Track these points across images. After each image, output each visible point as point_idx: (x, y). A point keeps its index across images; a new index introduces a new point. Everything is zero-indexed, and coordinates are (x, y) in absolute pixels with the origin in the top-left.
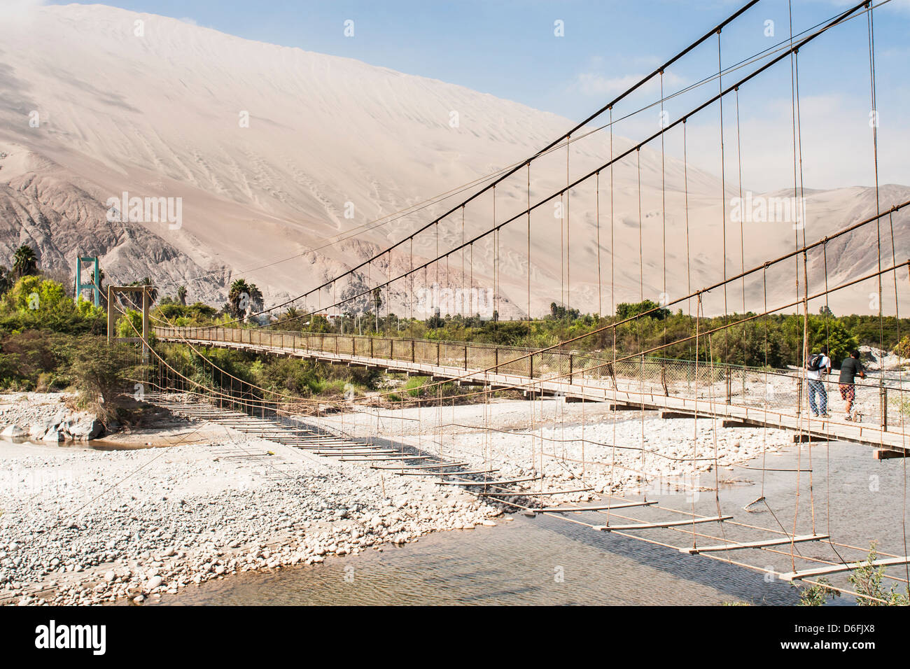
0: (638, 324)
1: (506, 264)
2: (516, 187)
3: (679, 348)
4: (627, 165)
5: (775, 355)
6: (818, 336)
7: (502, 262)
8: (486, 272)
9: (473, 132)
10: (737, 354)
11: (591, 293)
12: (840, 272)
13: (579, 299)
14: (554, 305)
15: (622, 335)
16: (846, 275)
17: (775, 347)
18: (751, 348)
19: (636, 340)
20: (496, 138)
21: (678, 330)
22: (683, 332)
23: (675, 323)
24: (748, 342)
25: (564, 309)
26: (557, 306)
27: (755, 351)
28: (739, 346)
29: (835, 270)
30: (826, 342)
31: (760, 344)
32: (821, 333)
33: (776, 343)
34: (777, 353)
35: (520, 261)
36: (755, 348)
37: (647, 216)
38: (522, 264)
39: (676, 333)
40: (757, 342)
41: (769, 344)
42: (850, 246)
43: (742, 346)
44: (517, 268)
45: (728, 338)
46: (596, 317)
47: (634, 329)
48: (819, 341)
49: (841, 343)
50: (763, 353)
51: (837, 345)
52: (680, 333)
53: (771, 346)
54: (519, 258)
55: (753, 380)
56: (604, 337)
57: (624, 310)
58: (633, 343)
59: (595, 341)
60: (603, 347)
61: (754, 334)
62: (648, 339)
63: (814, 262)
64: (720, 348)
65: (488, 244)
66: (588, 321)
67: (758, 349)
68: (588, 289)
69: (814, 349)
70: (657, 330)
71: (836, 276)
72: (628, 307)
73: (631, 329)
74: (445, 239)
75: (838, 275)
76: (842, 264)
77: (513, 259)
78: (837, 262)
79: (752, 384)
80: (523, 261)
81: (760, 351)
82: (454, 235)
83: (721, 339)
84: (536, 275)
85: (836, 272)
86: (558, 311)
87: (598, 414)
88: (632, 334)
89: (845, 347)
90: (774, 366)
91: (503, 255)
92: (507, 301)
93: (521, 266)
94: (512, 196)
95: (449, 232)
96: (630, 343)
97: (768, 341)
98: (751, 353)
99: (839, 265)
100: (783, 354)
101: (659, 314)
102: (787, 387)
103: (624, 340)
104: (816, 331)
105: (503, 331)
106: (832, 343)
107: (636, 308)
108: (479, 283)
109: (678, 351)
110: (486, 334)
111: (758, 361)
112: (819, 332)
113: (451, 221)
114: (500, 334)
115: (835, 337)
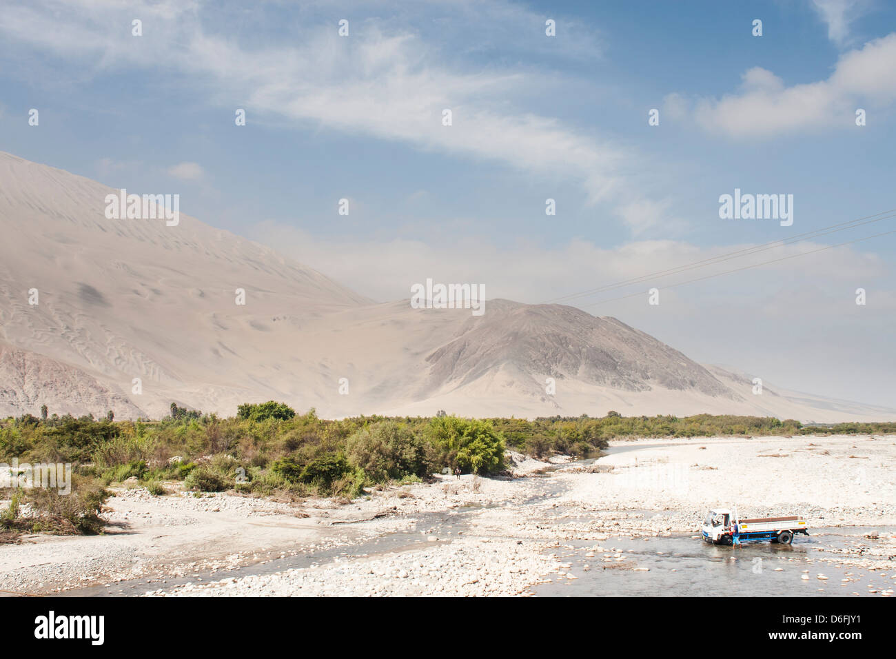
0: (259, 425)
1: (128, 363)
2: (143, 285)
3: (308, 455)
4: (256, 269)
5: (421, 462)
6: (464, 439)
7: (124, 361)
8: (106, 370)
9: (99, 226)
10: (377, 461)
11: (216, 394)
12: (455, 378)
13: (203, 400)
14: (174, 405)
15: (239, 437)
16: (460, 382)
17: (420, 452)
18: (393, 454)
19: (255, 444)
20: (123, 233)
21: (306, 432)
22: (313, 434)
23: (303, 423)
24: (390, 447)
25: (185, 410)
26: (178, 407)
27: (398, 458)
28: (380, 452)
29: (450, 376)
30: (472, 446)
31: (403, 449)
32: (467, 436)
33: (422, 448)
34: (423, 459)
35: (142, 360)
36: (398, 454)
37: (274, 320)
38: (145, 364)
39: (304, 436)
40: (400, 446)
41: (413, 449)
42: (464, 353)
43: (384, 452)
44: (140, 368)
45: (368, 442)
46: (214, 418)
47: (253, 431)
48: (465, 445)
49: (489, 447)
50: (406, 459)
51: (484, 449)
52: (308, 435)
53: (416, 451)
54: (142, 357)
55: (401, 495)
56: (214, 440)
57: (246, 412)
58: (250, 448)
59: (205, 445)
60: (213, 453)
61: (396, 437)
62: (270, 443)
63: (431, 369)
64: (359, 453)
65: (109, 341)
66: (205, 421)
67: (401, 455)
68: (213, 390)
69: (459, 454)
70: (281, 432)
71: (450, 383)
72: (251, 407)
73: (250, 430)
74: (63, 334)
75: (453, 381)
76: (457, 371)
77: (135, 358)
78: (452, 370)
79: (399, 500)
80: (147, 360)
81: (403, 457)
82: (72, 331)
83: (359, 444)
84: (159, 375)
85: (451, 379)
86: (177, 411)
87: (189, 561)
88: (251, 436)
89: (493, 452)
90: (419, 475)
91: (125, 354)
92: (127, 402)
93: (143, 366)
94: (138, 294)
95: (68, 328)
96: (247, 448)
97: (412, 445)
98: (393, 459)
99: (454, 372)
100: (430, 461)
101: (285, 414)
102: (441, 503)
103: (241, 444)
104: (461, 434)
105: (85, 431)
106: (478, 447)
107: (260, 408)
108: (98, 382)
109: (308, 459)
110: (62, 435)
111: (401, 469)
112: (465, 434)
113: (71, 317)
114: (80, 436)
115: (483, 440)
